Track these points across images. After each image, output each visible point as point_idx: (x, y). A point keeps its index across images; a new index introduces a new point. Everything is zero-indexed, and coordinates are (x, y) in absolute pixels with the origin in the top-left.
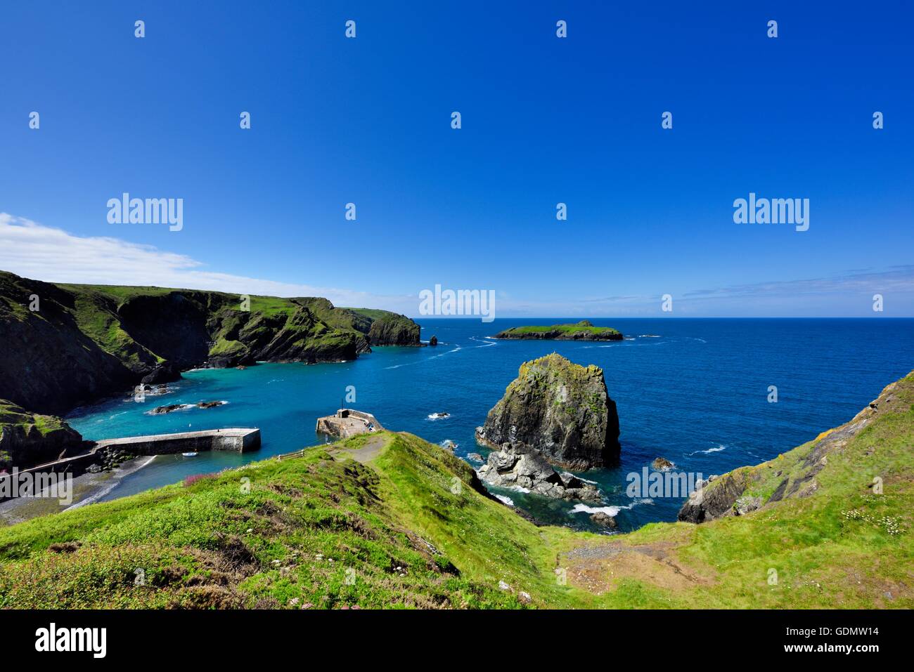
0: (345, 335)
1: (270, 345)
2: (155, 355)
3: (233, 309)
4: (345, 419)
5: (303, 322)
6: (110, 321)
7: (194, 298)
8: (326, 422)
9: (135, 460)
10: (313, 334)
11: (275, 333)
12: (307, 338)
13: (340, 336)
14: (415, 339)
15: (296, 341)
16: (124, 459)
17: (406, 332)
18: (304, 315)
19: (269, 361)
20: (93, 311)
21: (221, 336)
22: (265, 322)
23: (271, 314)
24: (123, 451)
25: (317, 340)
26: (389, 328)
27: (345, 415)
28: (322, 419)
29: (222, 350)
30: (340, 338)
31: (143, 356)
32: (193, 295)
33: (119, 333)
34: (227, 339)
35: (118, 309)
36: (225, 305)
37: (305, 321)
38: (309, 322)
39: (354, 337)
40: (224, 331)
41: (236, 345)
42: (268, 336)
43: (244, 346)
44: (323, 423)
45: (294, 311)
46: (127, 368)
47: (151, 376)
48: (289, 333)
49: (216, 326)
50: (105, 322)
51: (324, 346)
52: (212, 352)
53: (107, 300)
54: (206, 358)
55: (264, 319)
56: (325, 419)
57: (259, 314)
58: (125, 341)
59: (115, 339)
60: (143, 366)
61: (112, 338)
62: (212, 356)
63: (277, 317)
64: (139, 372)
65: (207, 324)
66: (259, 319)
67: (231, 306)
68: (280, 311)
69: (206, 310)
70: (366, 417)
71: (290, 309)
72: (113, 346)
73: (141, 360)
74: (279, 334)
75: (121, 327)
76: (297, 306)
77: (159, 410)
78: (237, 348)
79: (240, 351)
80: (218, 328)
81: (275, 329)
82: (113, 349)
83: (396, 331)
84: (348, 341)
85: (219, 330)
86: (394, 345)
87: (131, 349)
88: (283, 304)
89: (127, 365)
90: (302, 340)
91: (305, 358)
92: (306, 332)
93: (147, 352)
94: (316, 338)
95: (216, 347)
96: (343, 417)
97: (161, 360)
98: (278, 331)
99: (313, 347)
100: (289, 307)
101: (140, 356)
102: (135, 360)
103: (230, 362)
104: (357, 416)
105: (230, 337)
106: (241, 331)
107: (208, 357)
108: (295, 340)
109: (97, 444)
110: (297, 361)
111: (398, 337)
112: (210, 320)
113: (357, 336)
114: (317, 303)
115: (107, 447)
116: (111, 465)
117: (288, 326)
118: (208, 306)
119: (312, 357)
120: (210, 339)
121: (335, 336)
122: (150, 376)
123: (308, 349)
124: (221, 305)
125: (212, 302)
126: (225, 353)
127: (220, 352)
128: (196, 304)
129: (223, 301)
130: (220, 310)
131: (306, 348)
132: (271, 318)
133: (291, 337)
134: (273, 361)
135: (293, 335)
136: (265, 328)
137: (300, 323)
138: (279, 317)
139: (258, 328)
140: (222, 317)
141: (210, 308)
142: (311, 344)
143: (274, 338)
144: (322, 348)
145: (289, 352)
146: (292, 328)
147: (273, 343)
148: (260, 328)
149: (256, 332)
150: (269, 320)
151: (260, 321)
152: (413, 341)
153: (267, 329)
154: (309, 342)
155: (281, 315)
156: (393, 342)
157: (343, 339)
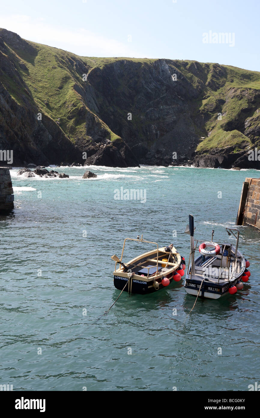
2: (109, 130)
3: (241, 86)
21: (218, 126)
29: (213, 144)
31: (93, 129)
32: (188, 66)
34: (225, 130)
35: (88, 74)
36: (232, 81)
41: (234, 137)
43: (248, 139)
49: (213, 111)
50: (61, 81)
52: (200, 147)
58: (74, 105)
59: (65, 103)
60: (88, 141)
61: (62, 101)
62: (199, 153)
64: (84, 149)
65: (201, 108)
69: (204, 89)
72: (61, 111)
73: (88, 133)
78: (236, 142)
79: (239, 146)
80: (216, 114)
82: (59, 115)
85: (217, 117)
87: (79, 116)
93: (99, 124)
97: (115, 137)
103: (220, 162)
105: (229, 127)
106: (249, 118)
107: (195, 154)
112: (206, 101)
118: (207, 83)
124: (224, 83)
125: (213, 76)
126: (217, 148)
127: (211, 146)
128: (191, 78)
129: (229, 76)
130: (223, 88)
140: (224, 98)
141: (209, 85)
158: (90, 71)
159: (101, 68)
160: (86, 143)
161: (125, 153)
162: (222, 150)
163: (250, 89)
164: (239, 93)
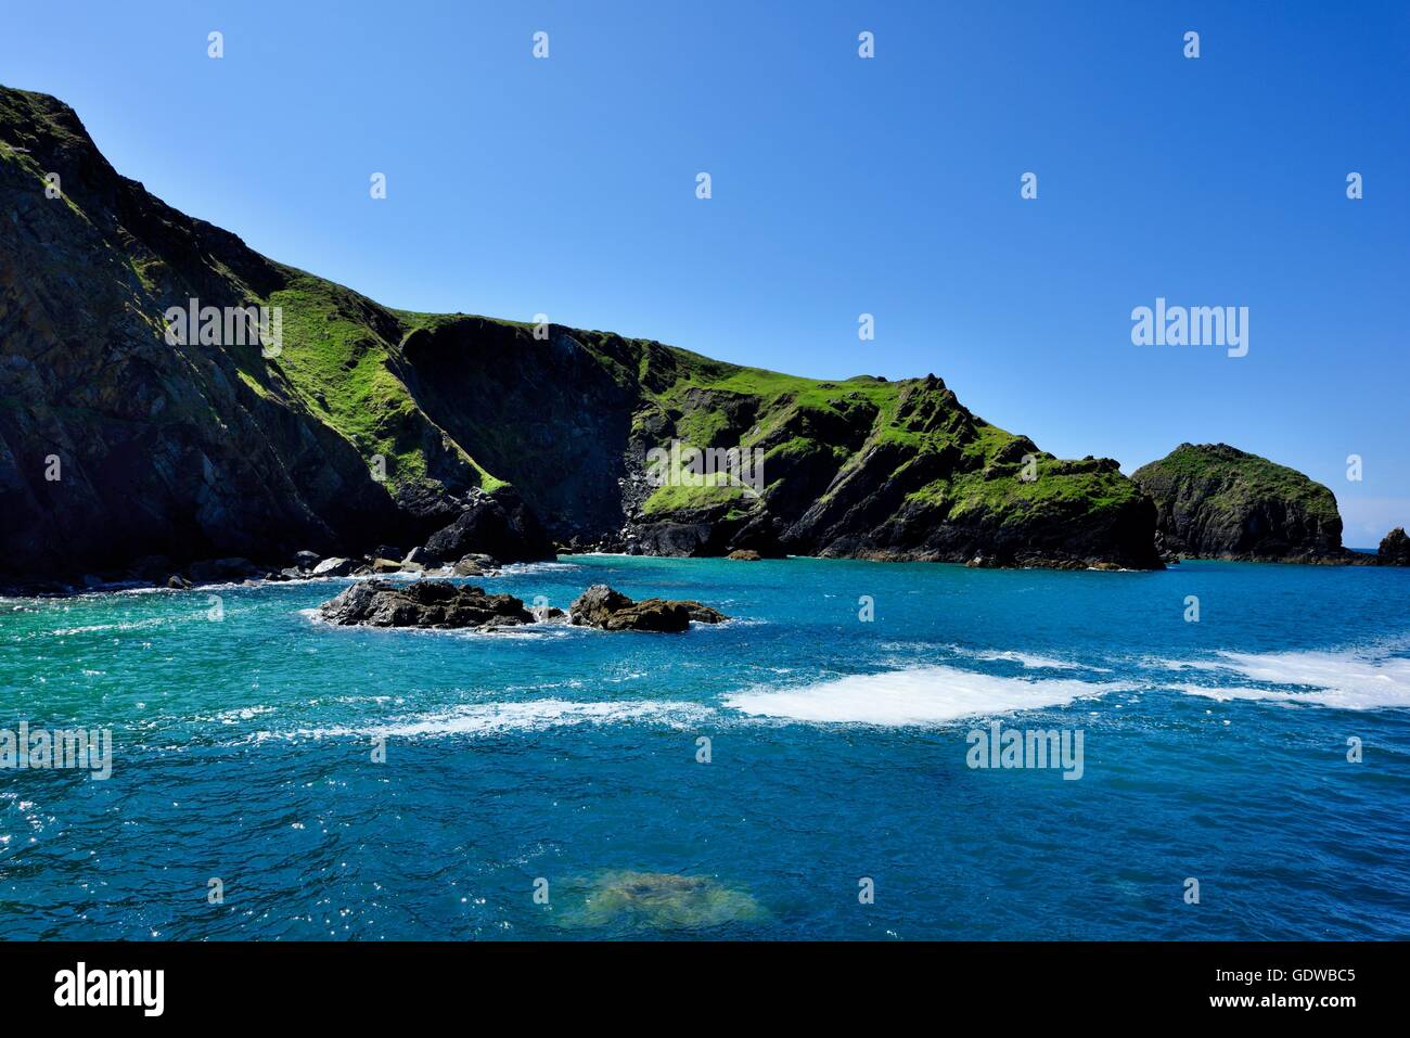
1: (825, 499)
2: (475, 465)
3: (707, 387)
5: (936, 422)
6: (365, 348)
10: (978, 462)
11: (841, 461)
12: (955, 475)
14: (1322, 536)
15: (916, 489)
17: (1277, 507)
19: (826, 552)
22: (805, 423)
23: (824, 400)
25: (995, 483)
29: (679, 501)
30: (1089, 477)
31: (439, 463)
32: (603, 342)
33: (379, 384)
35: (403, 343)
36: (688, 378)
38: (956, 424)
41: (722, 486)
42: (819, 469)
45: (899, 394)
46: (385, 491)
48: (890, 455)
49: (662, 434)
50: (350, 348)
51: (1026, 505)
52: (648, 506)
53: (376, 311)
54: (632, 523)
55: (802, 414)
57: (784, 401)
58: (392, 404)
59: (366, 399)
60: (433, 492)
61: (359, 395)
62: (649, 517)
63: (842, 406)
64: (424, 511)
65: (636, 426)
66: (787, 414)
67: (703, 381)
68: (847, 394)
69: (637, 389)
71: (880, 391)
72: (359, 418)
73: (431, 473)
74: (857, 461)
75: (391, 367)
78: (727, 497)
79: (738, 503)
80: (667, 438)
81: (839, 448)
83: (1230, 504)
85: (670, 444)
86: (1228, 557)
87: (404, 431)
90: (942, 484)
92: (952, 453)
93: (453, 451)
94: (992, 476)
95: (662, 491)
97: (491, 483)
98: (849, 455)
99: (983, 509)
100: (874, 388)
101: (430, 460)
102: (412, 470)
103: (703, 538)
107: (637, 519)
108: (914, 480)
110: (923, 556)
111: (1245, 524)
112: (647, 413)
117: (885, 432)
118: (641, 378)
119: (983, 544)
121: (1068, 471)
122: (450, 529)
123: (963, 516)
124: (675, 377)
125: (650, 365)
126: (689, 508)
127: (676, 504)
128: (611, 367)
129: (679, 367)
130: (674, 389)
131: (955, 512)
132: (827, 409)
133: (900, 469)
134: (841, 553)
135: (907, 464)
136: (805, 441)
137: (927, 422)
138: (850, 409)
139: (787, 439)
140: (679, 408)
141: (646, 381)
142: (976, 499)
143: (837, 478)
144: (1019, 513)
145: (892, 525)
146: (901, 436)
147: (835, 491)
148: (794, 441)
149: (780, 453)
150: (820, 413)
151: (790, 417)
152: (1311, 543)
153: (814, 445)
154: (967, 490)
155: (858, 402)
156: (1219, 544)
157: (1102, 481)
158: (406, 337)
159: (432, 331)
160: (429, 496)
161: (523, 520)
162: (702, 513)
163: (729, 392)
164: (708, 399)
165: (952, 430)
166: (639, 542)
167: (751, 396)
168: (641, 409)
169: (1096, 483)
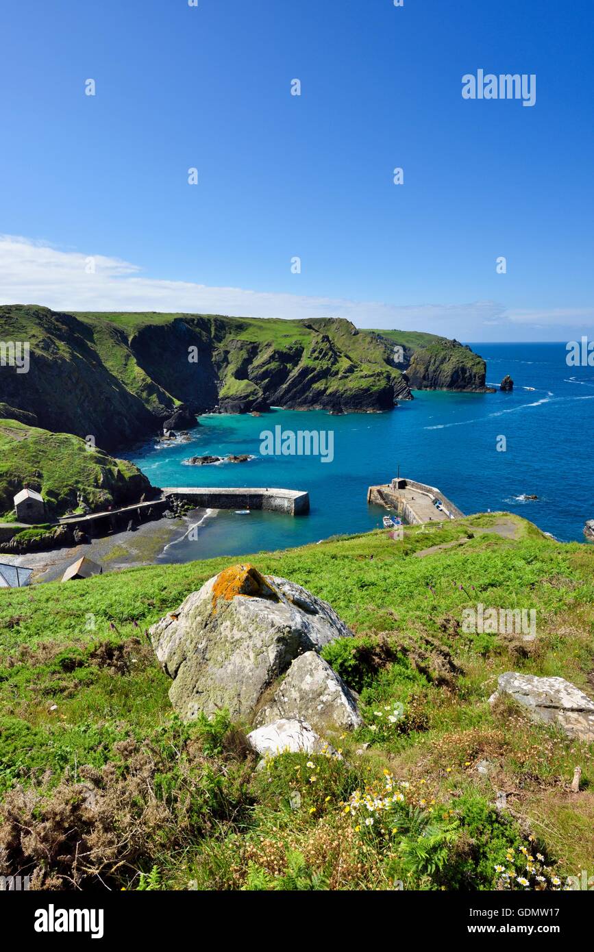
0: (379, 374)
1: (284, 386)
2: (171, 397)
3: (238, 338)
4: (402, 491)
5: (324, 356)
6: (127, 357)
7: (198, 325)
8: (379, 491)
9: (197, 511)
10: (337, 373)
11: (290, 371)
12: (329, 377)
13: (372, 376)
14: (477, 381)
15: (316, 382)
16: (188, 509)
17: (464, 370)
18: (325, 346)
19: (285, 407)
20: (111, 346)
21: (229, 374)
22: (277, 356)
23: (284, 345)
24: (185, 501)
25: (342, 381)
26: (437, 363)
27: (402, 485)
28: (375, 488)
29: (232, 392)
30: (372, 379)
31: (162, 398)
32: (195, 322)
33: (137, 372)
34: (236, 378)
35: (129, 342)
36: (230, 333)
37: (326, 354)
38: (331, 357)
39: (388, 377)
40: (232, 368)
41: (248, 385)
42: (282, 374)
43: (257, 387)
44: (376, 493)
45: (312, 340)
46: (149, 410)
47: (172, 421)
48: (306, 371)
49: (223, 362)
50: (123, 358)
51: (351, 390)
52: (222, 393)
53: (118, 331)
54: (217, 401)
55: (276, 352)
56: (378, 488)
57: (269, 345)
60: (162, 409)
61: (132, 377)
62: (223, 399)
63: (290, 349)
64: (161, 415)
65: (213, 359)
66: (269, 352)
67: (236, 335)
68: (293, 340)
69: (211, 342)
70: (429, 491)
71: (306, 337)
72: (134, 385)
74: (295, 372)
75: (139, 364)
76: (314, 334)
77: (194, 461)
78: (250, 390)
79: (254, 393)
80: (225, 364)
81: (289, 366)
82: (134, 389)
83: (448, 368)
84: (383, 383)
85: (227, 366)
86: (445, 389)
87: (150, 389)
88: (295, 331)
89: (149, 408)
90: (324, 381)
91: (327, 404)
92: (328, 369)
93: (164, 393)
94: (341, 379)
95: (226, 387)
96: (399, 488)
97: (177, 403)
98: (293, 369)
99: (337, 391)
100: (304, 335)
101: (158, 397)
102: (154, 402)
103: (242, 407)
104: (417, 488)
105: (241, 374)
106: (250, 367)
107: (218, 400)
108: (314, 380)
109: (163, 492)
110: (318, 408)
111: (452, 376)
112: (216, 353)
113: (393, 375)
114: (335, 326)
115: (171, 495)
116: (180, 513)
117: (305, 362)
118: (212, 336)
119: (337, 403)
120: (218, 378)
121: (366, 376)
122: (170, 420)
123: (331, 393)
124: (225, 334)
125: (216, 330)
126: (236, 395)
127: (231, 393)
129: (227, 329)
130: (226, 340)
131: (328, 392)
132: (285, 351)
133: (310, 376)
134: (290, 408)
135: (312, 374)
136: (278, 363)
137: (321, 356)
138: (294, 350)
139: (270, 363)
140: (228, 349)
141: (214, 338)
142: (335, 387)
143: (289, 378)
144: (349, 392)
145: (307, 396)
146: (310, 363)
147: (288, 383)
148: (272, 364)
149: (267, 369)
150: (282, 352)
151: (271, 354)
152: (474, 383)
153: (280, 365)
154: (332, 384)
155: (296, 346)
156: (443, 384)
157: (376, 380)
158: (130, 339)
162: (241, 397)
163: (247, 341)
164: (239, 345)
165: (329, 360)
166: (220, 409)
167: (256, 342)
168: (214, 351)
169: (375, 381)
